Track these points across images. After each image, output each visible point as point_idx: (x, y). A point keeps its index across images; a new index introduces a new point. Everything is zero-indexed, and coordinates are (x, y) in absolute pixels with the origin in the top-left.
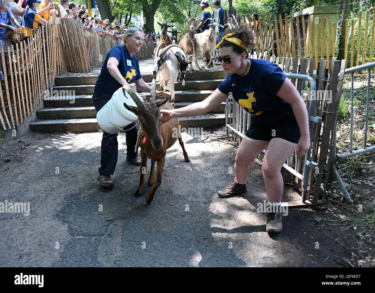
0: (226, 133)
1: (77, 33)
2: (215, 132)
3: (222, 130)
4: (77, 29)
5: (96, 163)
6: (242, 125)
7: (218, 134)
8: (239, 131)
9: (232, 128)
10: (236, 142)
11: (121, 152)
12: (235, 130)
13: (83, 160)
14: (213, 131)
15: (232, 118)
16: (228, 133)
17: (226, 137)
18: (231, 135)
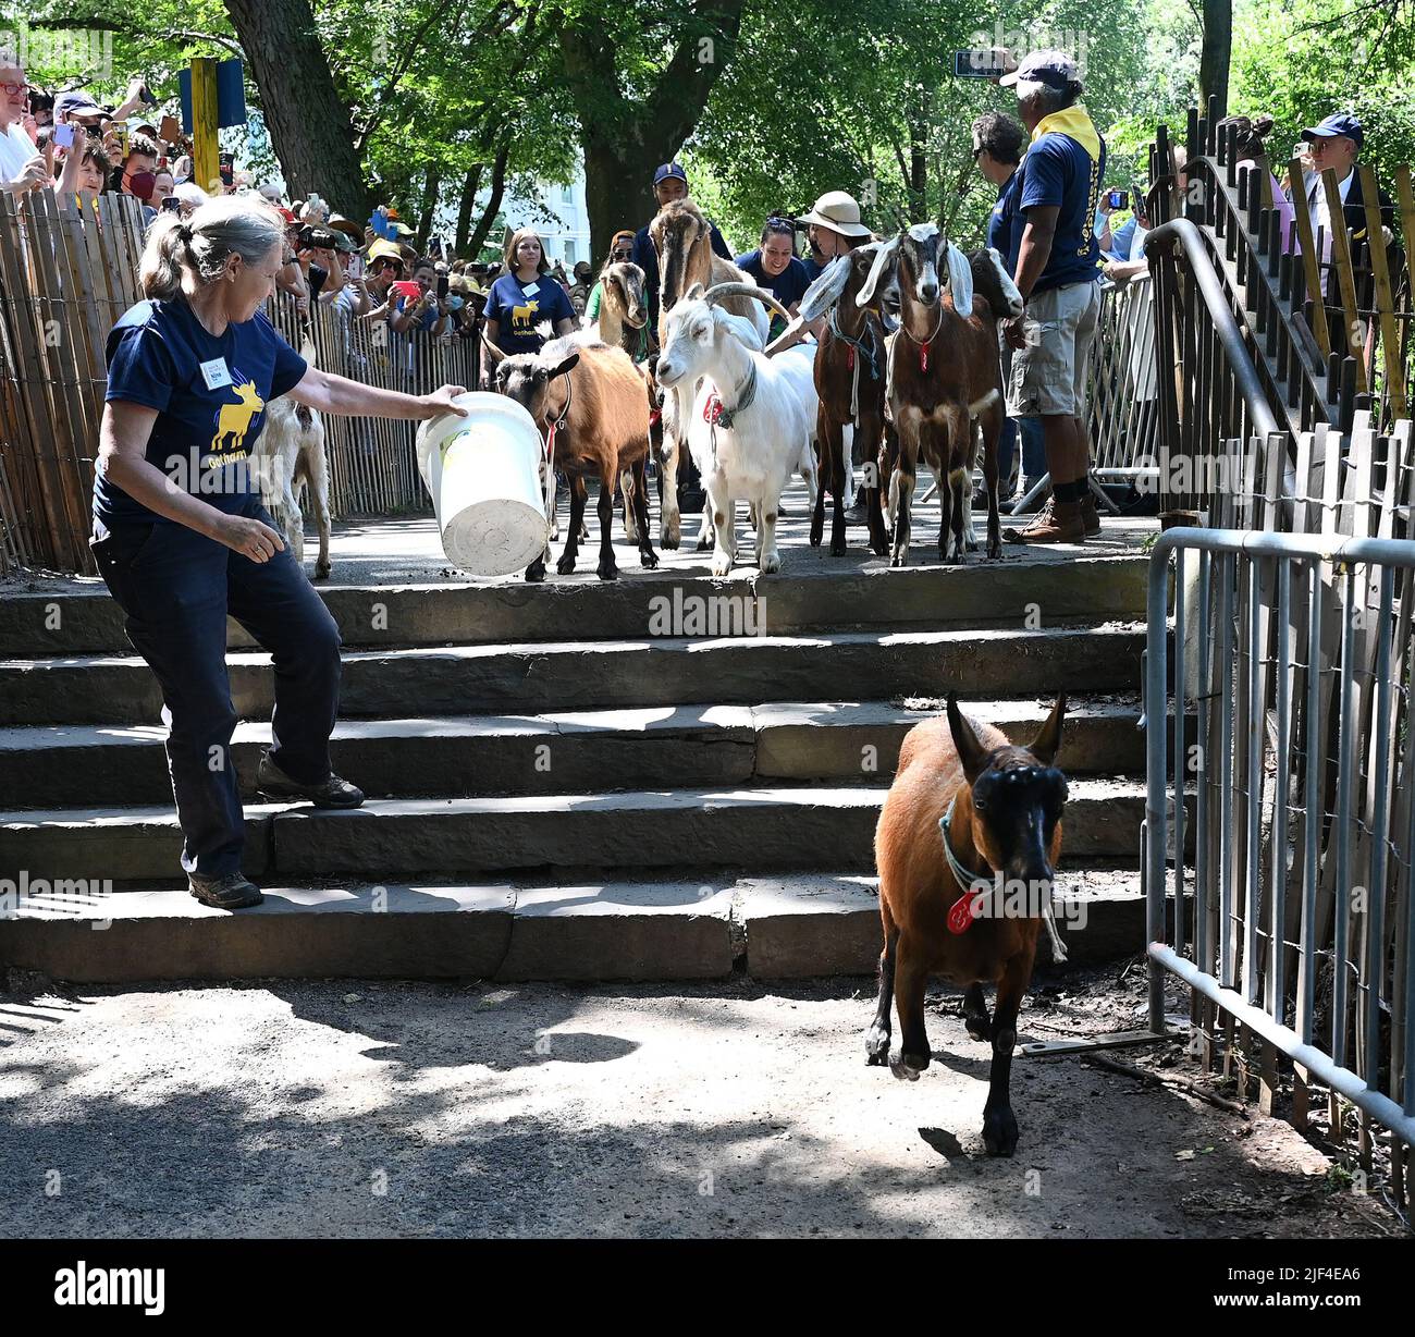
0: (1145, 1008)
1: (101, 292)
2: (1065, 1002)
3: (1122, 986)
4: (107, 267)
5: (192, 1200)
6: (1261, 946)
7: (1086, 1015)
8: (1238, 988)
9: (1188, 969)
10: (1220, 1071)
11: (375, 1130)
12: (1211, 986)
13: (100, 1180)
14: (1052, 993)
15: (1188, 903)
16: (1157, 1010)
17: (1147, 1034)
18: (1179, 1024)
